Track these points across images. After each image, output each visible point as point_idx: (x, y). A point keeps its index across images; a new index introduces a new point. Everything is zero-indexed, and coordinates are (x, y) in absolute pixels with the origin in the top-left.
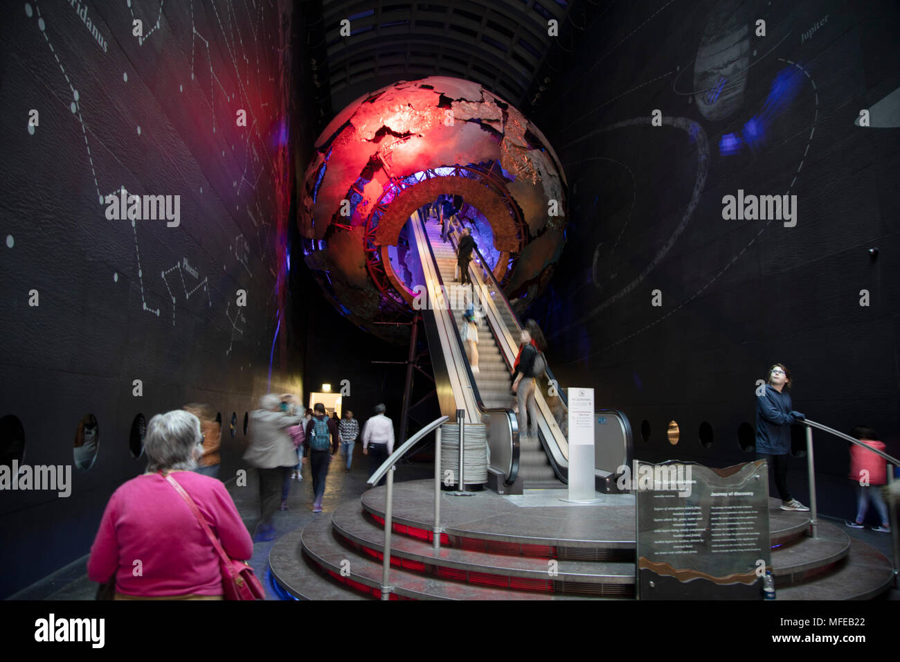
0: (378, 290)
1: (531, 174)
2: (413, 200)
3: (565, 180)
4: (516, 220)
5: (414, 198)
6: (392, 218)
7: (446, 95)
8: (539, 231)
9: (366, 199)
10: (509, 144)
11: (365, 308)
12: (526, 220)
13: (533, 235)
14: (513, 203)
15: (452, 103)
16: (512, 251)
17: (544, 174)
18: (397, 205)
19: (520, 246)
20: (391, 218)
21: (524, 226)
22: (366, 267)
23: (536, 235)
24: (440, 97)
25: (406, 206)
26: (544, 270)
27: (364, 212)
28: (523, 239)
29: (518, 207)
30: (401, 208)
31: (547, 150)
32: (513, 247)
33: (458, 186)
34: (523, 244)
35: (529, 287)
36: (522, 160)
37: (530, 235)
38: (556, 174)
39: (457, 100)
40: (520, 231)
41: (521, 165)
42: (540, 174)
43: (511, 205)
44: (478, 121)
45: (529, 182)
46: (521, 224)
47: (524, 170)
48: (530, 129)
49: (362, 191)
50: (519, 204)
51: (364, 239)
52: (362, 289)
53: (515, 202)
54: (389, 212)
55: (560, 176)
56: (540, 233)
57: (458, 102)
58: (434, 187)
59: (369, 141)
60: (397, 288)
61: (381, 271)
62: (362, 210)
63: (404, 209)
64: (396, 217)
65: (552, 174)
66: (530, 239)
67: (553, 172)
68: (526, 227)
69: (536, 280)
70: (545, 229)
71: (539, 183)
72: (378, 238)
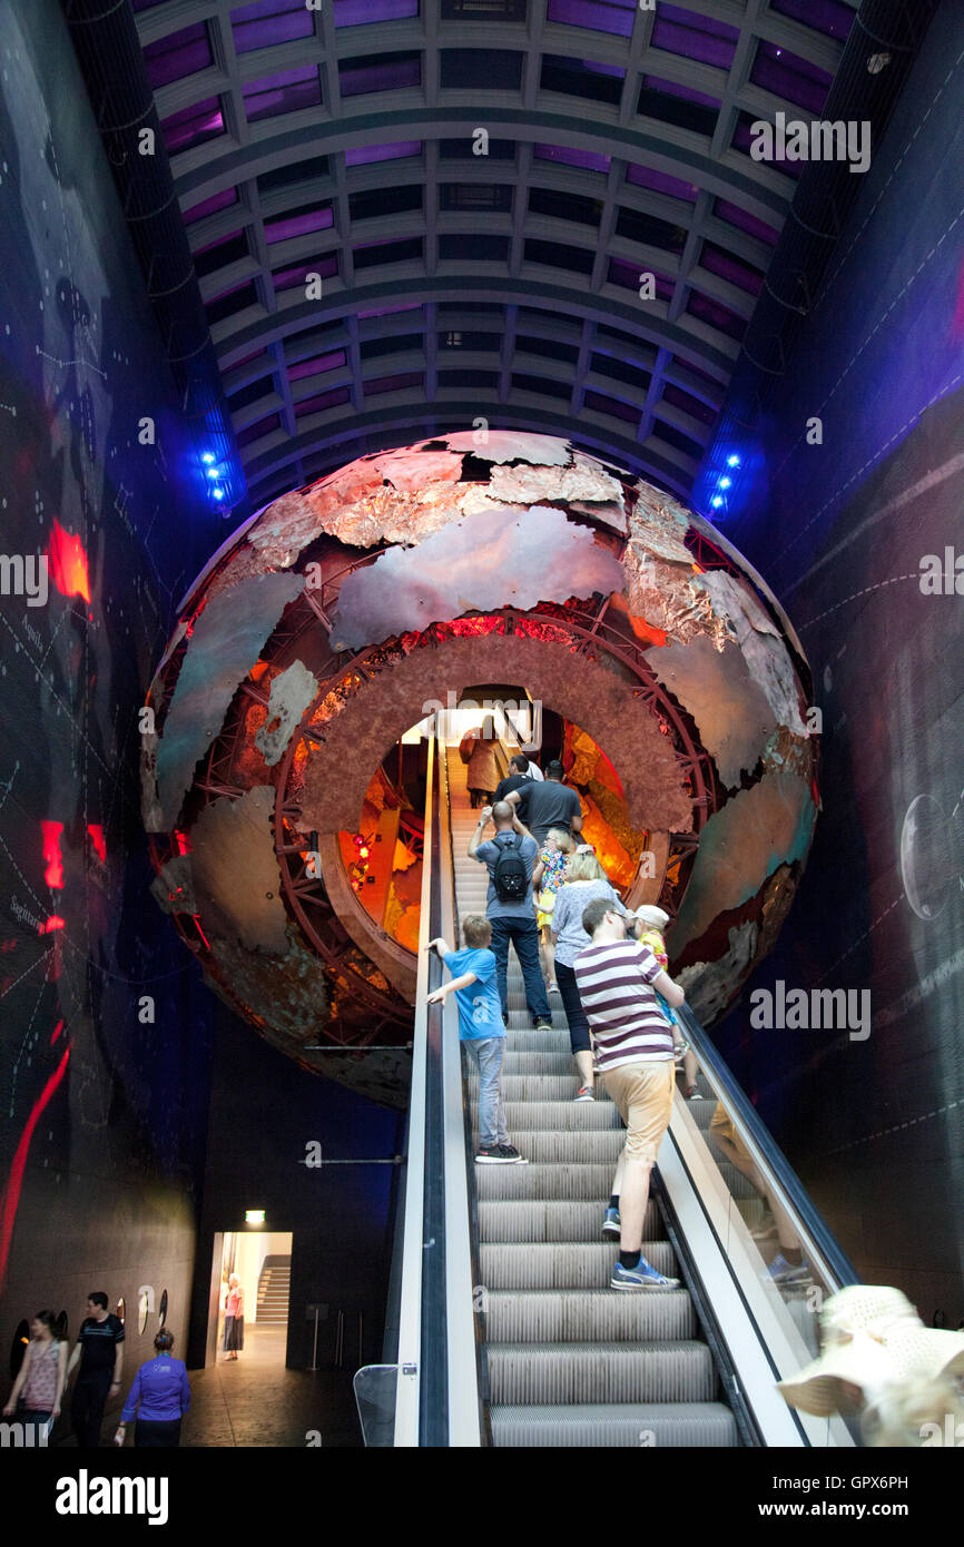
0: (321, 956)
1: (709, 627)
2: (395, 707)
3: (799, 649)
4: (680, 747)
5: (397, 699)
6: (342, 756)
7: (478, 455)
8: (744, 772)
9: (275, 713)
10: (644, 556)
11: (294, 1010)
12: (704, 745)
13: (729, 787)
14: (664, 700)
15: (492, 470)
16: (673, 830)
17: (745, 629)
18: (354, 722)
19: (696, 812)
20: (340, 758)
21: (701, 762)
22: (283, 895)
23: (739, 786)
24: (463, 461)
25: (377, 722)
26: (768, 883)
27: (271, 749)
28: (703, 797)
29: (682, 711)
30: (365, 728)
31: (746, 575)
32: (677, 817)
33: (511, 663)
34: (704, 813)
35: (733, 931)
36: (683, 594)
37: (720, 786)
38: (775, 632)
39: (506, 464)
40: (692, 776)
41: (680, 605)
42: (734, 630)
43: (661, 708)
44: (560, 504)
45: (706, 647)
46: (694, 756)
47: (689, 617)
48: (698, 526)
49: (266, 694)
50: (682, 702)
51: (272, 818)
52: (278, 957)
53: (673, 698)
54: (334, 740)
55: (786, 639)
56: (750, 779)
57: (508, 468)
58: (448, 666)
59: (285, 570)
60: (363, 947)
61: (324, 904)
62: (266, 743)
63: (373, 732)
64: (352, 753)
65: (764, 631)
66: (723, 796)
67: (767, 627)
68: (708, 765)
69: (750, 910)
70: (760, 769)
71: (734, 650)
72: (308, 812)
